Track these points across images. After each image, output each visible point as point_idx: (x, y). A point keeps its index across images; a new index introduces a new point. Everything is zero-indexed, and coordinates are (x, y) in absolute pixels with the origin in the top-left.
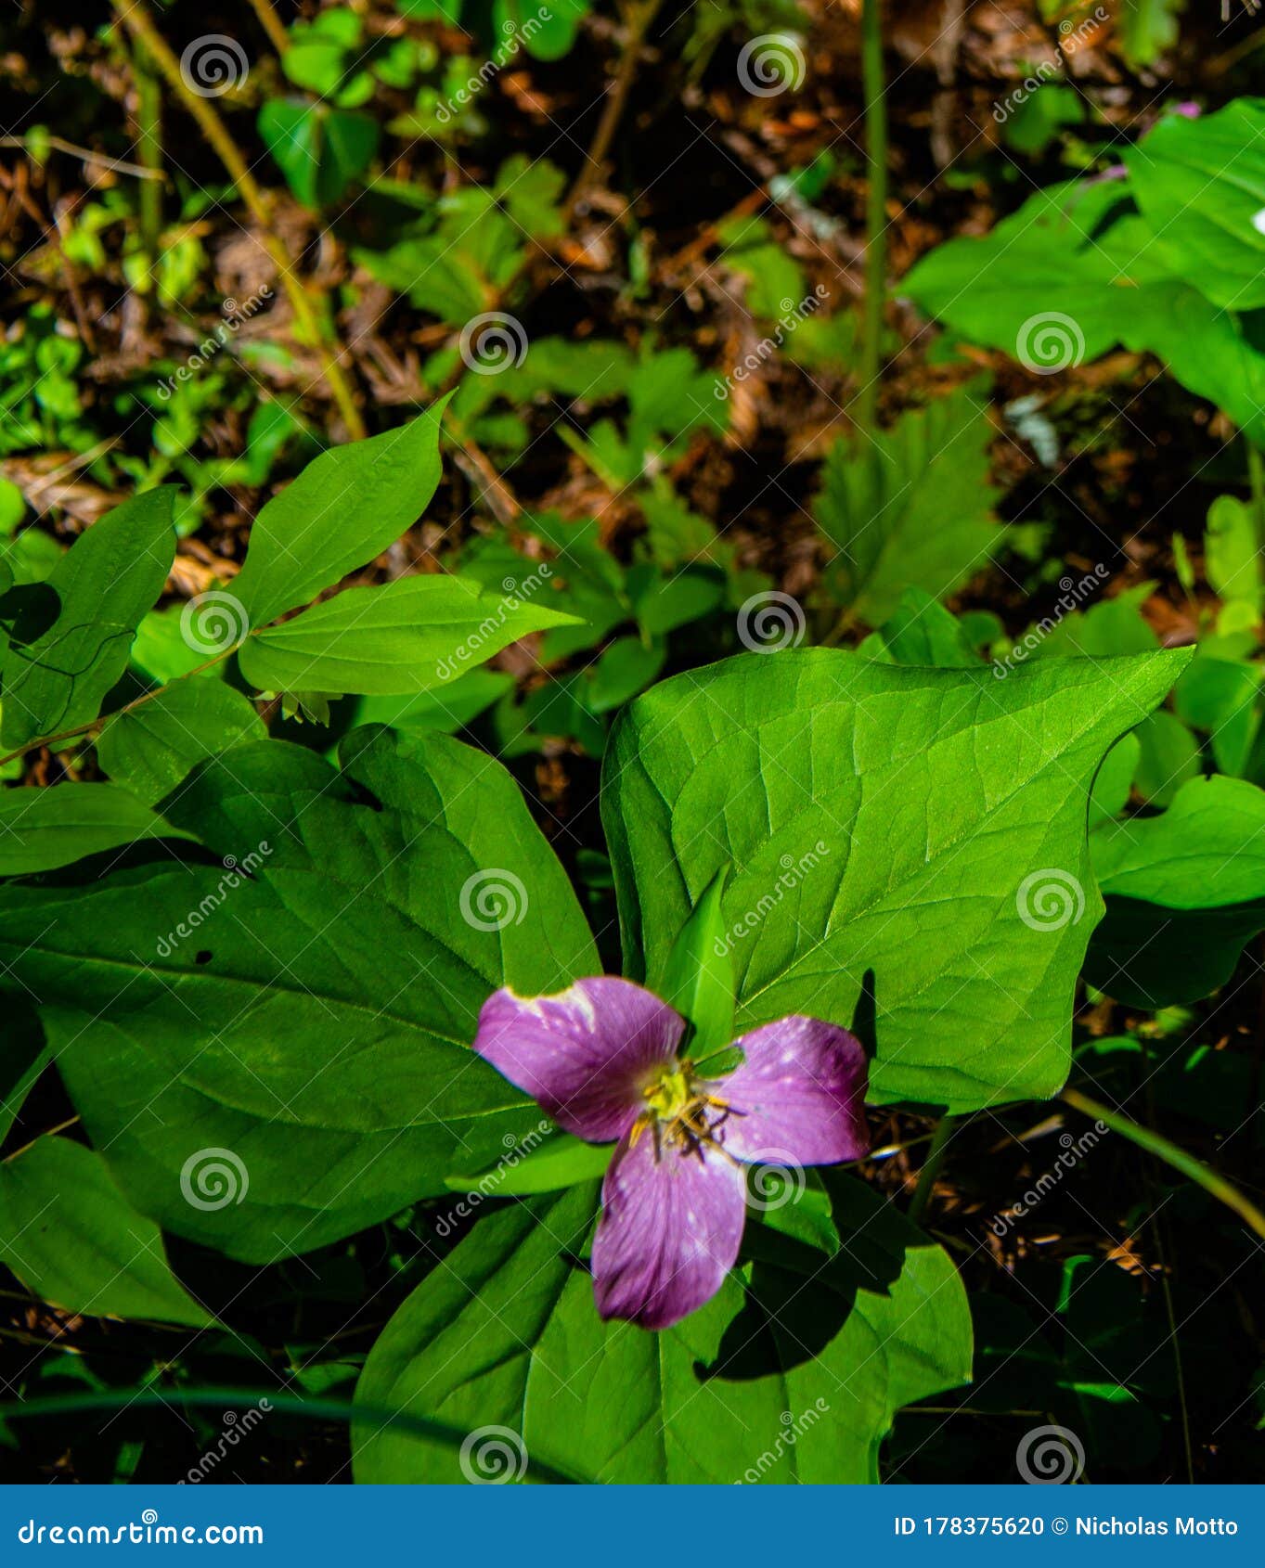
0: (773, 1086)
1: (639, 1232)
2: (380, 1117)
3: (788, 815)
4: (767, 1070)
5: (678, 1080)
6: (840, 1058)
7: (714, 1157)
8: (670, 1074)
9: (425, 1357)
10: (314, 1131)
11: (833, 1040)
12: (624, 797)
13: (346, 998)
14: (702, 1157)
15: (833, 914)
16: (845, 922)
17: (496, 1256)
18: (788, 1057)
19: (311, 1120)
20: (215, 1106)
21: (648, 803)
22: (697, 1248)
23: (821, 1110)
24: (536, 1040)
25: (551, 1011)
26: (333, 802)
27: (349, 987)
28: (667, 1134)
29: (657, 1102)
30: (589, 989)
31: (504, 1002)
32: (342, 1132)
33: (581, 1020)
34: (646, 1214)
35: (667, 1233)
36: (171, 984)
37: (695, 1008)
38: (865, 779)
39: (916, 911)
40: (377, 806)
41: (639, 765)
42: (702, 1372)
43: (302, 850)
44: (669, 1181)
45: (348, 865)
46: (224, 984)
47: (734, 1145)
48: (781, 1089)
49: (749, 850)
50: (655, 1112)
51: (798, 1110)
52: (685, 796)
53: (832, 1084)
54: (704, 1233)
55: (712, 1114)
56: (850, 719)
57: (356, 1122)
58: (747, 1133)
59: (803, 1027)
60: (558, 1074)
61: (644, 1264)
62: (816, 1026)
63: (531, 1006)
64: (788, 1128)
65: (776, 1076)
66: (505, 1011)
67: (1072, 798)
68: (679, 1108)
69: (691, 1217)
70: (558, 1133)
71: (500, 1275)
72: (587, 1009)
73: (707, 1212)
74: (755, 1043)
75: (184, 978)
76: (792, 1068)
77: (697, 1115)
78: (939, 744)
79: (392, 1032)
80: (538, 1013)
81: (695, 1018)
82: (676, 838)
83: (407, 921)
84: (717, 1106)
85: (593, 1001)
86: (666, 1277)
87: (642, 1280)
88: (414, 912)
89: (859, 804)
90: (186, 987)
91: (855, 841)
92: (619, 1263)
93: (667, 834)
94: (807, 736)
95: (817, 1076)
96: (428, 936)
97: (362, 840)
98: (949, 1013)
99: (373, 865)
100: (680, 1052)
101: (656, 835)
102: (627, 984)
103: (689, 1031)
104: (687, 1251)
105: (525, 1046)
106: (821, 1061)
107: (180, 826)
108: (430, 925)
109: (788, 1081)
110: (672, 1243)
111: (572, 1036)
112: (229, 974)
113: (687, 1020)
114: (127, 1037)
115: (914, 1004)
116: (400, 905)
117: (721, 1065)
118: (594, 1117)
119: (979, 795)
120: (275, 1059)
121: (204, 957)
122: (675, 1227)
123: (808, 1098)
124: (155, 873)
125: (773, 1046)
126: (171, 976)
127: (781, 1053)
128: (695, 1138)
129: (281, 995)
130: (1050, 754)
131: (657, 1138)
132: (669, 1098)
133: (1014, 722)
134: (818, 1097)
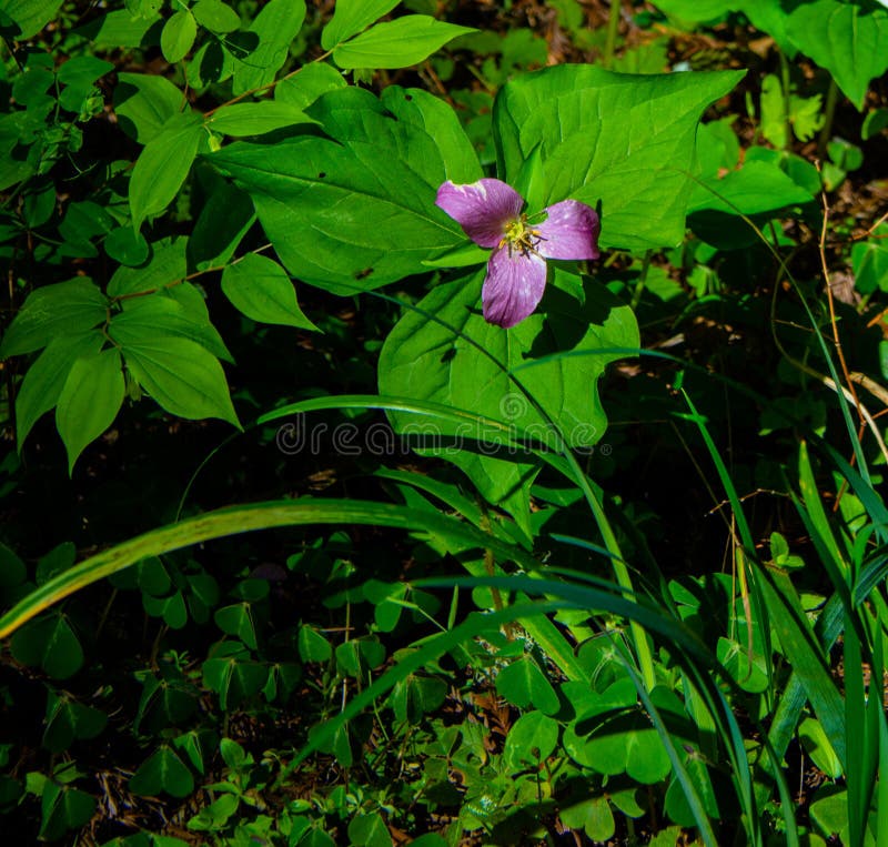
0: (559, 228)
1: (501, 284)
2: (394, 246)
3: (569, 135)
4: (557, 221)
5: (520, 225)
6: (588, 219)
7: (533, 257)
8: (517, 223)
9: (411, 341)
10: (367, 249)
11: (585, 211)
12: (501, 123)
13: (381, 197)
14: (528, 257)
15: (588, 176)
16: (592, 179)
17: (441, 302)
18: (566, 216)
19: (365, 245)
20: (325, 237)
21: (510, 127)
22: (525, 292)
23: (579, 239)
24: (461, 201)
25: (468, 191)
26: (378, 115)
27: (383, 193)
28: (514, 246)
29: (511, 233)
30: (485, 184)
31: (449, 186)
32: (378, 250)
33: (481, 195)
34: (505, 276)
35: (513, 284)
36: (308, 187)
37: (528, 196)
38: (603, 122)
39: (622, 175)
40: (396, 119)
41: (507, 110)
42: (525, 356)
43: (364, 134)
44: (515, 265)
45: (384, 143)
46: (331, 187)
47: (543, 252)
48: (564, 230)
49: (552, 148)
50: (510, 238)
51: (570, 238)
52: (526, 124)
53: (584, 229)
54: (529, 286)
55: (534, 240)
56: (597, 96)
57: (384, 247)
58: (548, 248)
59: (573, 205)
60: (471, 216)
61: (503, 297)
62: (579, 205)
63: (460, 188)
64: (565, 245)
65: (561, 224)
66: (450, 190)
67: (690, 130)
68: (520, 235)
69: (524, 279)
70: (470, 243)
71: (443, 310)
72: (483, 190)
73: (530, 278)
74: (552, 211)
75: (314, 184)
76: (567, 221)
77: (527, 238)
78: (635, 108)
79: (398, 213)
80: (463, 191)
81: (528, 200)
82: (521, 142)
83: (407, 167)
84: (535, 236)
85: (486, 188)
86: (512, 304)
87: (502, 304)
88: (410, 163)
89: (600, 131)
90: (315, 187)
91: (597, 146)
92: (493, 296)
93: (518, 140)
94: (578, 101)
95: (578, 225)
96: (415, 174)
97: (389, 132)
98: (634, 214)
99: (394, 144)
100: (521, 213)
101: (514, 140)
102: (501, 182)
103: (525, 205)
104: (521, 293)
105: (458, 203)
106: (580, 218)
107: (315, 119)
108: (418, 170)
109: (566, 226)
110: (515, 289)
111: (477, 201)
112: (333, 183)
113: (525, 201)
114: (288, 208)
115: (620, 211)
116: (405, 160)
117: (537, 220)
118: (484, 237)
119: (652, 129)
120: (350, 220)
121: (322, 175)
122: (517, 284)
123: (575, 234)
124: (303, 139)
125: (560, 212)
126: (308, 182)
127: (564, 214)
128: (526, 247)
129: (354, 194)
130: (683, 112)
131: (510, 248)
132: (516, 232)
133: (667, 99)
134: (578, 234)
